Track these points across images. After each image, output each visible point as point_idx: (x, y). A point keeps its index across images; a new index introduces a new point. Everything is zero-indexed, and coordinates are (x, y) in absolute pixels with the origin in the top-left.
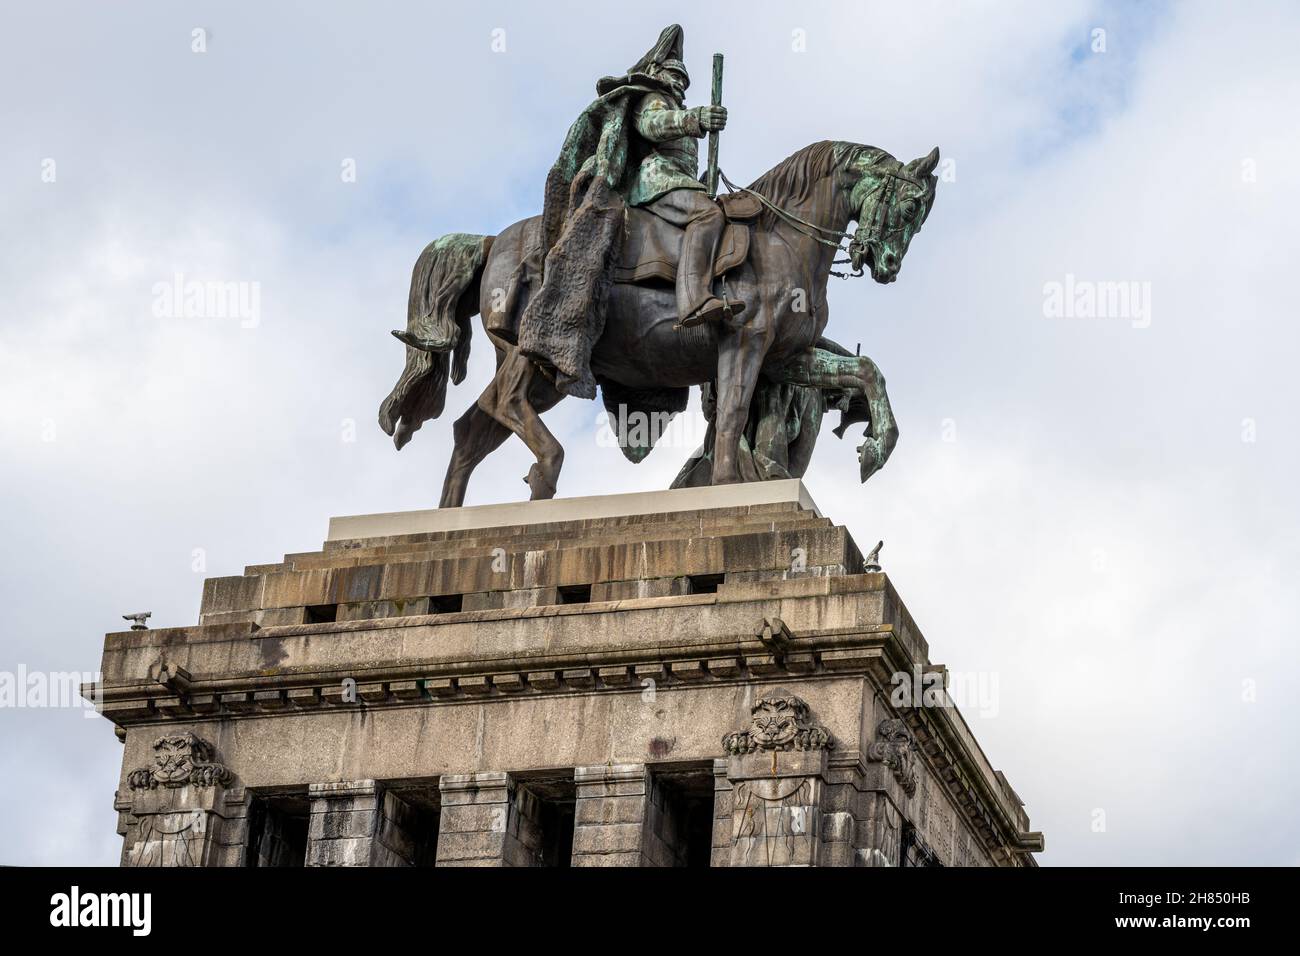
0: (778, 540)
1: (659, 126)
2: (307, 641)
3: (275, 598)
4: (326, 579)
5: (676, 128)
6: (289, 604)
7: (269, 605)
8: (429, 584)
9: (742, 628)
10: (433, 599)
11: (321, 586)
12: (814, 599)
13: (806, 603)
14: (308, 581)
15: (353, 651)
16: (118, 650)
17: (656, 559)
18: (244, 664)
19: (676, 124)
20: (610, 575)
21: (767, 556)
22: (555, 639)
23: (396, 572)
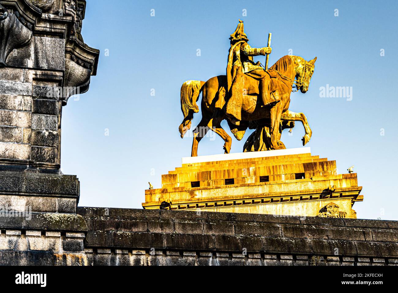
0: (318, 164)
1: (252, 52)
2: (202, 191)
3: (182, 179)
4: (195, 175)
5: (258, 53)
6: (186, 181)
7: (181, 181)
8: (224, 176)
9: (320, 187)
10: (226, 180)
11: (194, 176)
12: (339, 180)
13: (336, 181)
14: (191, 175)
15: (215, 194)
16: (149, 194)
17: (286, 169)
18: (185, 197)
19: (258, 52)
20: (274, 173)
21: (316, 168)
22: (270, 190)
23: (215, 172)
